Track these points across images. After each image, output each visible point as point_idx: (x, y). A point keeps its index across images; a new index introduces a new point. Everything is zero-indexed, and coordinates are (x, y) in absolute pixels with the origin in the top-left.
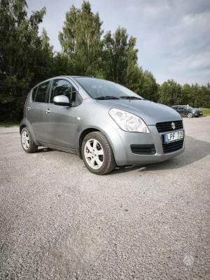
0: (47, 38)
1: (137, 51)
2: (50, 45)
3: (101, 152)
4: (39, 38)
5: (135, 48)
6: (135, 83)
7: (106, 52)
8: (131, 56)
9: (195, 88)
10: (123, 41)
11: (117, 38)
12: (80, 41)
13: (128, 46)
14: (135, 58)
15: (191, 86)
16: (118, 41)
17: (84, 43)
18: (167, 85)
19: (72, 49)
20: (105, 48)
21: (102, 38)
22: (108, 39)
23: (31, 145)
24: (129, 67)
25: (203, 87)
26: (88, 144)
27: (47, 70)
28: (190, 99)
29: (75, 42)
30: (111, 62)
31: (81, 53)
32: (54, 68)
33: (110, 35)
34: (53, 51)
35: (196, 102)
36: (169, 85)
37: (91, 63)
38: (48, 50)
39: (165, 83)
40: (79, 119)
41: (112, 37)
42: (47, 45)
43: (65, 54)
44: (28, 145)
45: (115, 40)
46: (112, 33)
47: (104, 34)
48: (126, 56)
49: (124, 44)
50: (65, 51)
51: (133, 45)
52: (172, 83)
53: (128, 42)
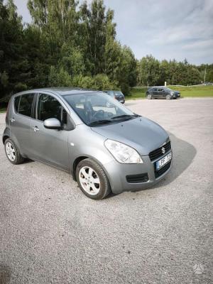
0: (13, 6)
1: (115, 25)
2: (18, 16)
3: (97, 181)
4: (4, 7)
5: (113, 21)
6: (114, 61)
7: (82, 26)
8: (110, 31)
9: (173, 64)
10: (100, 13)
11: (93, 10)
12: (53, 12)
13: (105, 19)
14: (113, 33)
15: (169, 62)
16: (95, 13)
17: (58, 15)
18: (146, 61)
19: (44, 20)
20: (81, 22)
21: (78, 9)
22: (85, 10)
23: (17, 157)
24: (107, 44)
25: (180, 63)
26: (83, 170)
27: (17, 47)
28: (168, 75)
29: (47, 12)
30: (88, 37)
31: (54, 26)
32: (26, 44)
33: (85, 6)
34: (22, 23)
35: (173, 78)
36: (148, 61)
37: (66, 38)
38: (16, 22)
39: (144, 58)
40: (72, 144)
41: (88, 8)
42: (15, 15)
43: (37, 26)
44: (14, 157)
45: (91, 12)
46: (87, 4)
47: (79, 5)
48: (104, 30)
49: (102, 16)
50: (36, 22)
51: (111, 18)
52: (150, 59)
53: (105, 15)
